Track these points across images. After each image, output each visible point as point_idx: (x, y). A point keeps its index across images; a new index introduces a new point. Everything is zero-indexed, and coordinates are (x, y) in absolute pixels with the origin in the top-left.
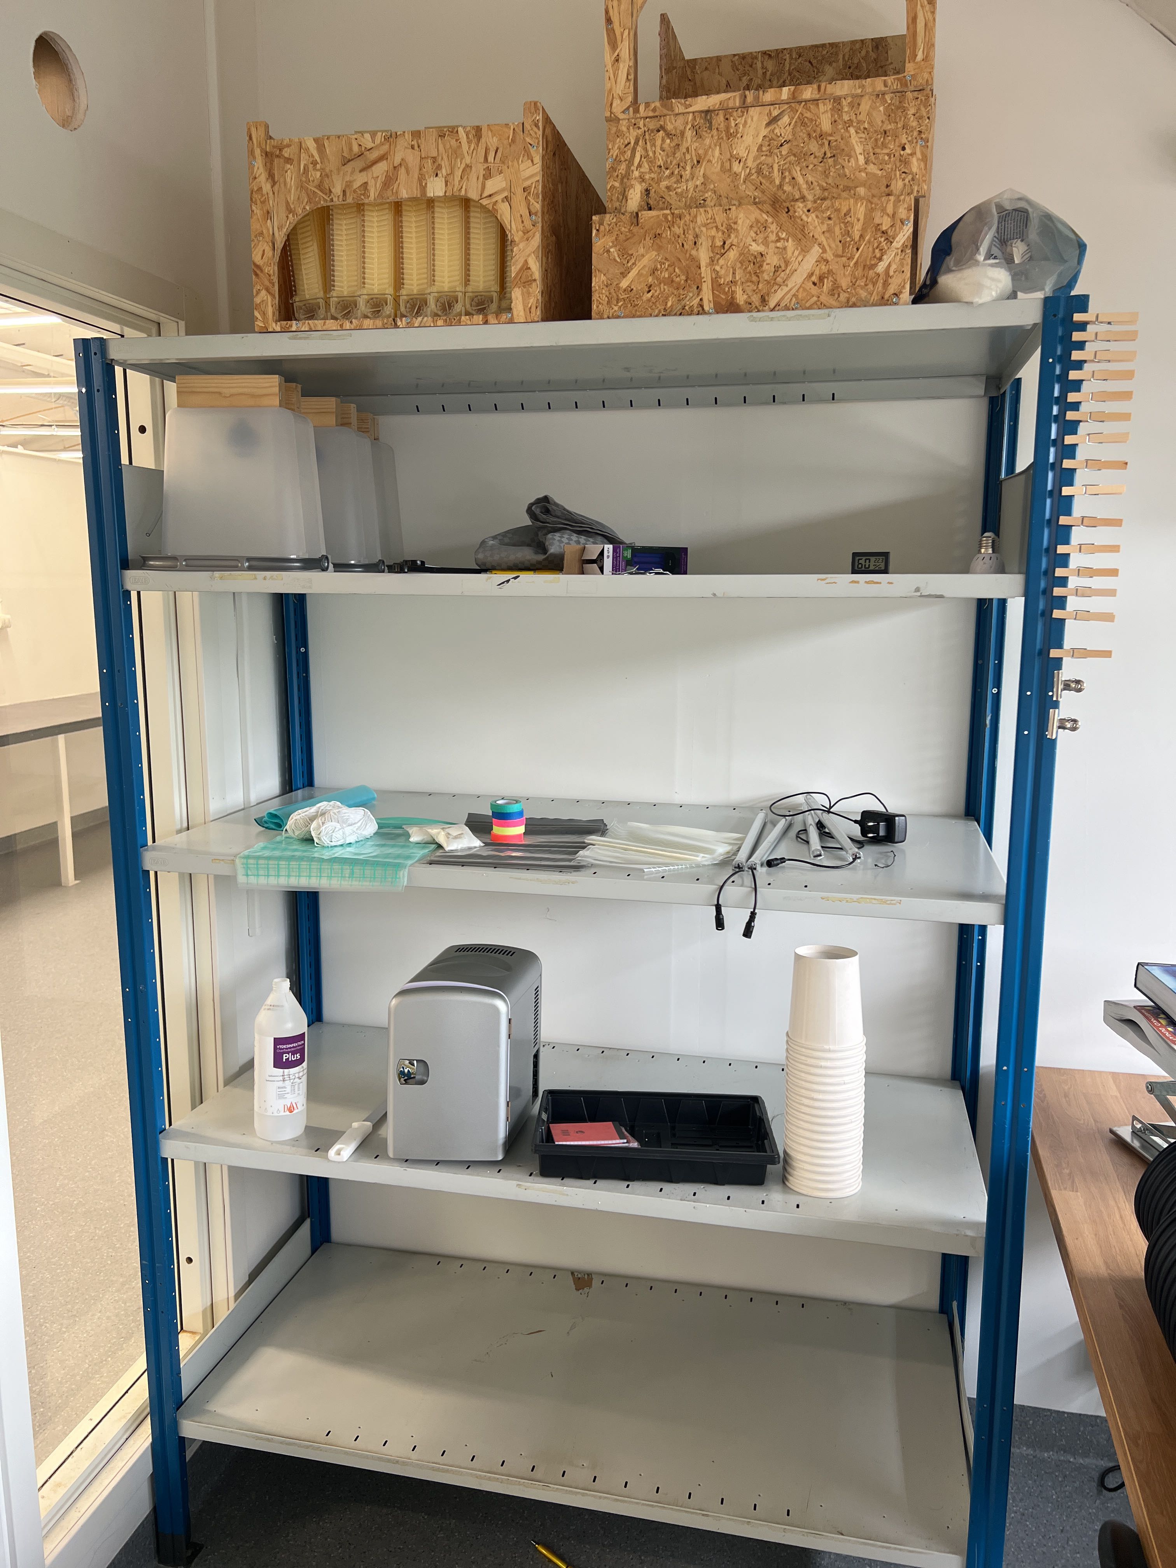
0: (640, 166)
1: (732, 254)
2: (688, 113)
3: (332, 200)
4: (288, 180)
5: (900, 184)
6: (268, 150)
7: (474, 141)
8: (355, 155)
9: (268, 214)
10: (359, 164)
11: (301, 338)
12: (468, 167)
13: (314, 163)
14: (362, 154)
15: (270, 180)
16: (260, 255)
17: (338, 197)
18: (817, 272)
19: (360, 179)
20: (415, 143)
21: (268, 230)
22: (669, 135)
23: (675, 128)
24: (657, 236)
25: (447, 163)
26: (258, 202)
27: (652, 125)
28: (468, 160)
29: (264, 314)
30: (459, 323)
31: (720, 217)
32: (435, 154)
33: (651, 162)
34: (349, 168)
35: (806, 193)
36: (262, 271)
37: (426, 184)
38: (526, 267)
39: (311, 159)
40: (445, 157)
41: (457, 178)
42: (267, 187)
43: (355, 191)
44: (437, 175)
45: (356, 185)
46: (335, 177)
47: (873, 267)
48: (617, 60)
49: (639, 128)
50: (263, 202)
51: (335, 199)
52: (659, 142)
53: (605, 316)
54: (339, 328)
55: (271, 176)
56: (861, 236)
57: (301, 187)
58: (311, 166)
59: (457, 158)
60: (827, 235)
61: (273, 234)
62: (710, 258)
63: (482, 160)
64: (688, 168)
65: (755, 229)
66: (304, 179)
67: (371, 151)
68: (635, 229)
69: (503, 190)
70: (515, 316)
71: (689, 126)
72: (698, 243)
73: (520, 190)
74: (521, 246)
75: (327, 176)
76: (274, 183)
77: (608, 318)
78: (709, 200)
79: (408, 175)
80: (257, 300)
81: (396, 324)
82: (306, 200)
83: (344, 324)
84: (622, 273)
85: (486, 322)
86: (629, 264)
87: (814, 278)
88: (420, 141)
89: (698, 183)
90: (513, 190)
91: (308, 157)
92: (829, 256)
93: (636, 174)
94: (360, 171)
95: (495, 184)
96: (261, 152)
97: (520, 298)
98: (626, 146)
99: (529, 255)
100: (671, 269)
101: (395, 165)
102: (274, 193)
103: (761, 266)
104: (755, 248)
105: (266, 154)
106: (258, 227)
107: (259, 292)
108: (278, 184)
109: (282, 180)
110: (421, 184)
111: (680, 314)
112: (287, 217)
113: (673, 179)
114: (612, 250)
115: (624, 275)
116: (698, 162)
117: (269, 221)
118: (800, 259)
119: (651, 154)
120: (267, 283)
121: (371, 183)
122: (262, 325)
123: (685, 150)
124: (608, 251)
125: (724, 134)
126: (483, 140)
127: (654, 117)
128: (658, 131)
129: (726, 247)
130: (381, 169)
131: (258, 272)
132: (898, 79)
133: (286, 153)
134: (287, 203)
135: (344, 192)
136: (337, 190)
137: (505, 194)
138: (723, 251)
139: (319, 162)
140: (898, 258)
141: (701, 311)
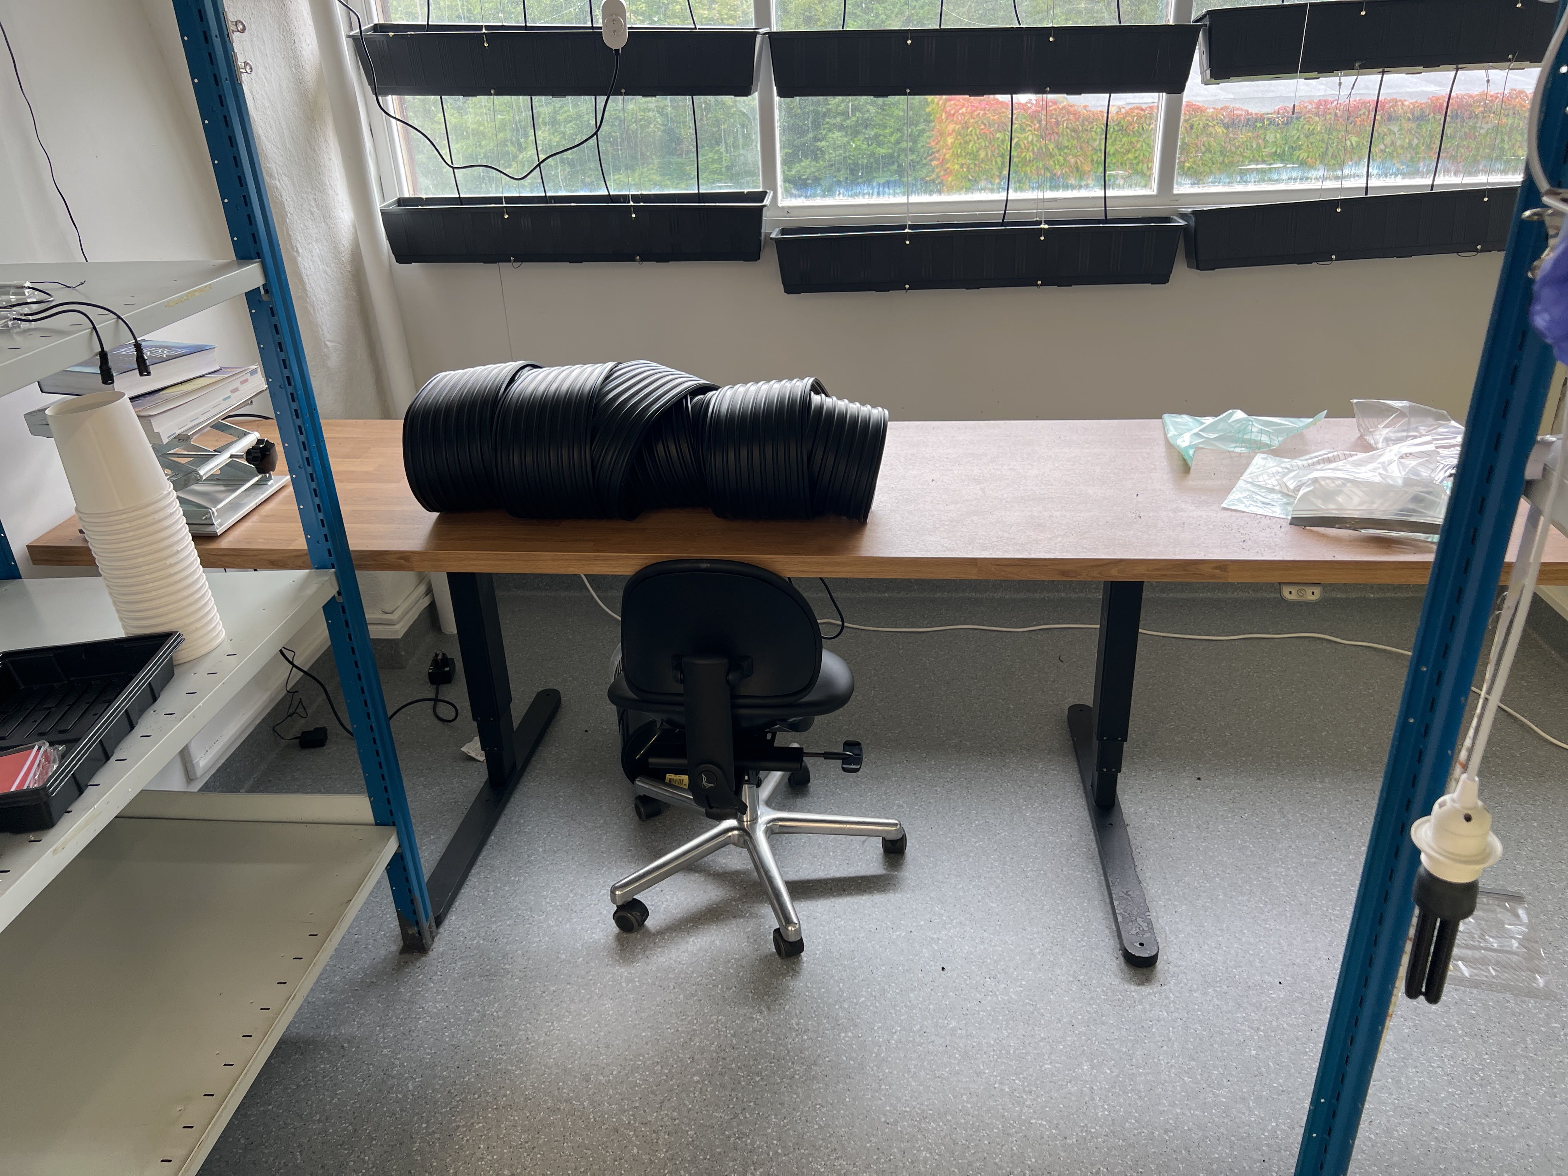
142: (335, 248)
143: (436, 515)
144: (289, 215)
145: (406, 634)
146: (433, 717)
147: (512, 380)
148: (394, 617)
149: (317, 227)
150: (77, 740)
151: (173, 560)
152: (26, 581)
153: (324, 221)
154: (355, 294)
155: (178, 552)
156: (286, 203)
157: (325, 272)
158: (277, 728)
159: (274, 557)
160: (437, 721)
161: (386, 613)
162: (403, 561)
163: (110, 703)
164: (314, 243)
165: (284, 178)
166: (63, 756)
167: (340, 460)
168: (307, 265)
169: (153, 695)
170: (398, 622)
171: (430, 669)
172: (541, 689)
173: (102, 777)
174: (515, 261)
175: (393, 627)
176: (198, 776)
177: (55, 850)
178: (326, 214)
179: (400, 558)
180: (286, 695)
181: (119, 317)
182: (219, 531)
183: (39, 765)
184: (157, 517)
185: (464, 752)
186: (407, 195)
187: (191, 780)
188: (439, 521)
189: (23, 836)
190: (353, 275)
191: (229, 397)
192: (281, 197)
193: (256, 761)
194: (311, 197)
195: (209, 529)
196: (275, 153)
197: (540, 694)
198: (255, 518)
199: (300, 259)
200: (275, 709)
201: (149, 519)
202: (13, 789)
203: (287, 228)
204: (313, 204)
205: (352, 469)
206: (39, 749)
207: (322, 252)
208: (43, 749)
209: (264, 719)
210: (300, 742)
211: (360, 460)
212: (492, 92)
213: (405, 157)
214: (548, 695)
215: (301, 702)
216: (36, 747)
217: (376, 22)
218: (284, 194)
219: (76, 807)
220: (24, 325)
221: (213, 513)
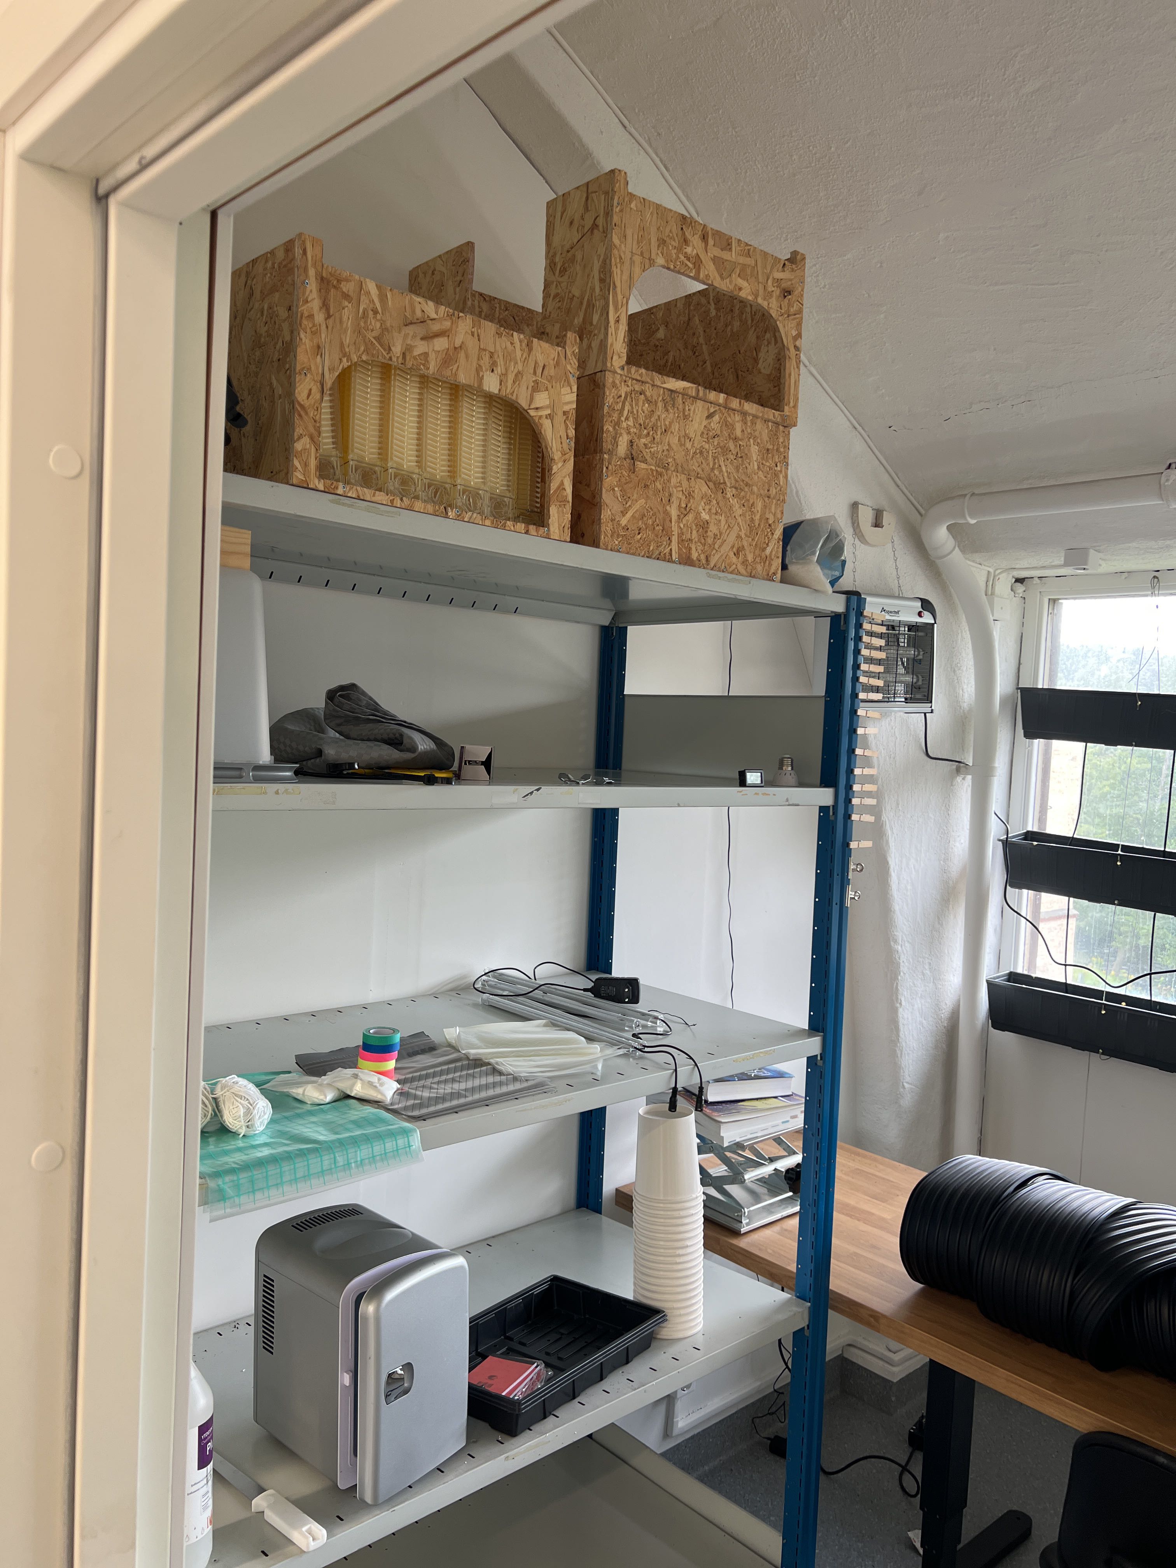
0: (627, 419)
1: (691, 517)
2: (661, 387)
3: (390, 359)
4: (345, 318)
5: (774, 491)
6: (324, 275)
7: (527, 350)
8: (417, 319)
9: (318, 349)
10: (420, 330)
11: (344, 504)
12: (519, 374)
13: (375, 312)
14: (425, 321)
15: (324, 310)
16: (306, 392)
17: (398, 357)
18: (736, 546)
19: (420, 348)
20: (474, 330)
21: (317, 368)
22: (647, 400)
23: (652, 396)
24: (646, 486)
25: (502, 363)
26: (308, 330)
27: (637, 387)
28: (520, 367)
29: (306, 465)
30: (504, 527)
31: (685, 484)
32: (493, 350)
33: (636, 419)
34: (410, 330)
35: (726, 480)
36: (307, 413)
37: (483, 376)
38: (561, 487)
39: (371, 306)
40: (501, 358)
41: (510, 382)
42: (320, 317)
43: (415, 358)
44: (493, 371)
45: (417, 352)
46: (396, 334)
47: (764, 550)
48: (618, 321)
49: (628, 386)
50: (314, 333)
51: (394, 359)
52: (641, 403)
53: (609, 548)
54: (390, 504)
55: (325, 305)
56: (759, 524)
57: (358, 331)
58: (371, 313)
59: (510, 360)
60: (742, 517)
61: (323, 374)
62: (678, 516)
63: (532, 371)
64: (659, 433)
65: (705, 500)
66: (362, 324)
67: (433, 322)
68: (632, 476)
69: (547, 407)
70: (551, 532)
71: (660, 399)
72: (671, 501)
73: (560, 413)
74: (560, 465)
75: (387, 329)
76: (328, 317)
77: (611, 550)
78: (671, 464)
79: (467, 361)
80: (298, 446)
81: (447, 513)
82: (362, 348)
83: (395, 501)
84: (622, 512)
85: (527, 532)
86: (628, 505)
87: (735, 550)
88: (479, 331)
89: (665, 448)
90: (555, 410)
91: (368, 302)
92: (743, 534)
93: (624, 425)
94: (422, 339)
95: (542, 399)
96: (316, 274)
97: (556, 515)
98: (618, 397)
99: (564, 477)
100: (654, 518)
101: (456, 346)
102: (327, 327)
103: (706, 532)
104: (705, 516)
105: (322, 279)
106: (306, 360)
107: (300, 437)
108: (333, 318)
109: (337, 315)
110: (478, 374)
111: (658, 559)
112: (340, 359)
113: (649, 439)
114: (616, 489)
115: (624, 513)
116: (665, 431)
117: (319, 357)
118: (728, 531)
119: (635, 412)
120: (312, 430)
121: (432, 356)
122: (302, 477)
123: (657, 417)
124: (613, 490)
125: (681, 414)
126: (533, 353)
127: (639, 381)
128: (641, 394)
129: (688, 510)
130: (441, 344)
131: (302, 413)
132: (780, 415)
133: (345, 287)
134: (342, 345)
135: (404, 354)
136: (397, 350)
137: (548, 412)
138: (685, 512)
139: (380, 311)
140: (776, 546)
141: (670, 561)
142: (937, 1005)
143: (919, 1286)
144: (902, 974)
145: (901, 1381)
146: (897, 1483)
147: (1024, 1184)
148: (896, 1357)
149: (925, 986)
150: (562, 1370)
151: (681, 1252)
152: (602, 1216)
153: (933, 982)
154: (944, 1046)
155: (687, 1246)
156: (902, 964)
157: (921, 1023)
158: (757, 1420)
159: (774, 1271)
160: (898, 1489)
161: (890, 1351)
162: (872, 1319)
163: (599, 1348)
164: (918, 999)
165: (907, 944)
166: (549, 1380)
167: (869, 1198)
168: (906, 1016)
169: (627, 1358)
170: (898, 1365)
171: (912, 1429)
172: (1015, 1508)
173: (563, 1412)
174: (1103, 1054)
175: (890, 1367)
176: (674, 1434)
177: (508, 1457)
178: (936, 976)
179: (871, 1316)
180: (771, 1393)
181: (696, 1065)
182: (743, 1230)
183: (531, 1379)
184: (682, 1213)
185: (910, 1538)
186: (1020, 970)
187: (668, 1435)
188: (921, 1293)
189: (496, 1433)
190: (948, 1031)
191: (788, 1121)
192: (899, 958)
193: (727, 1444)
194: (927, 961)
195: (735, 1225)
196: (905, 925)
197: (1011, 1513)
198: (776, 1228)
199: (900, 1010)
200: (761, 1400)
201: (676, 1214)
202: (504, 1394)
203: (897, 984)
204: (927, 967)
205: (874, 1211)
206: (536, 1367)
207: (923, 1007)
208: (539, 1368)
209: (747, 1406)
210: (771, 1445)
211: (883, 1204)
212: (1116, 902)
213: (1027, 938)
214: (1019, 1519)
215: (784, 1404)
216: (536, 1364)
217: (1030, 829)
218: (902, 956)
219: (536, 1428)
220: (638, 1053)
221: (745, 1213)
